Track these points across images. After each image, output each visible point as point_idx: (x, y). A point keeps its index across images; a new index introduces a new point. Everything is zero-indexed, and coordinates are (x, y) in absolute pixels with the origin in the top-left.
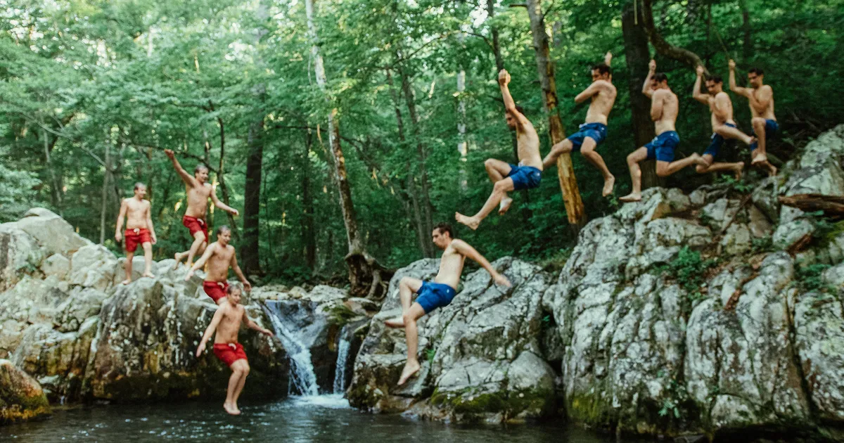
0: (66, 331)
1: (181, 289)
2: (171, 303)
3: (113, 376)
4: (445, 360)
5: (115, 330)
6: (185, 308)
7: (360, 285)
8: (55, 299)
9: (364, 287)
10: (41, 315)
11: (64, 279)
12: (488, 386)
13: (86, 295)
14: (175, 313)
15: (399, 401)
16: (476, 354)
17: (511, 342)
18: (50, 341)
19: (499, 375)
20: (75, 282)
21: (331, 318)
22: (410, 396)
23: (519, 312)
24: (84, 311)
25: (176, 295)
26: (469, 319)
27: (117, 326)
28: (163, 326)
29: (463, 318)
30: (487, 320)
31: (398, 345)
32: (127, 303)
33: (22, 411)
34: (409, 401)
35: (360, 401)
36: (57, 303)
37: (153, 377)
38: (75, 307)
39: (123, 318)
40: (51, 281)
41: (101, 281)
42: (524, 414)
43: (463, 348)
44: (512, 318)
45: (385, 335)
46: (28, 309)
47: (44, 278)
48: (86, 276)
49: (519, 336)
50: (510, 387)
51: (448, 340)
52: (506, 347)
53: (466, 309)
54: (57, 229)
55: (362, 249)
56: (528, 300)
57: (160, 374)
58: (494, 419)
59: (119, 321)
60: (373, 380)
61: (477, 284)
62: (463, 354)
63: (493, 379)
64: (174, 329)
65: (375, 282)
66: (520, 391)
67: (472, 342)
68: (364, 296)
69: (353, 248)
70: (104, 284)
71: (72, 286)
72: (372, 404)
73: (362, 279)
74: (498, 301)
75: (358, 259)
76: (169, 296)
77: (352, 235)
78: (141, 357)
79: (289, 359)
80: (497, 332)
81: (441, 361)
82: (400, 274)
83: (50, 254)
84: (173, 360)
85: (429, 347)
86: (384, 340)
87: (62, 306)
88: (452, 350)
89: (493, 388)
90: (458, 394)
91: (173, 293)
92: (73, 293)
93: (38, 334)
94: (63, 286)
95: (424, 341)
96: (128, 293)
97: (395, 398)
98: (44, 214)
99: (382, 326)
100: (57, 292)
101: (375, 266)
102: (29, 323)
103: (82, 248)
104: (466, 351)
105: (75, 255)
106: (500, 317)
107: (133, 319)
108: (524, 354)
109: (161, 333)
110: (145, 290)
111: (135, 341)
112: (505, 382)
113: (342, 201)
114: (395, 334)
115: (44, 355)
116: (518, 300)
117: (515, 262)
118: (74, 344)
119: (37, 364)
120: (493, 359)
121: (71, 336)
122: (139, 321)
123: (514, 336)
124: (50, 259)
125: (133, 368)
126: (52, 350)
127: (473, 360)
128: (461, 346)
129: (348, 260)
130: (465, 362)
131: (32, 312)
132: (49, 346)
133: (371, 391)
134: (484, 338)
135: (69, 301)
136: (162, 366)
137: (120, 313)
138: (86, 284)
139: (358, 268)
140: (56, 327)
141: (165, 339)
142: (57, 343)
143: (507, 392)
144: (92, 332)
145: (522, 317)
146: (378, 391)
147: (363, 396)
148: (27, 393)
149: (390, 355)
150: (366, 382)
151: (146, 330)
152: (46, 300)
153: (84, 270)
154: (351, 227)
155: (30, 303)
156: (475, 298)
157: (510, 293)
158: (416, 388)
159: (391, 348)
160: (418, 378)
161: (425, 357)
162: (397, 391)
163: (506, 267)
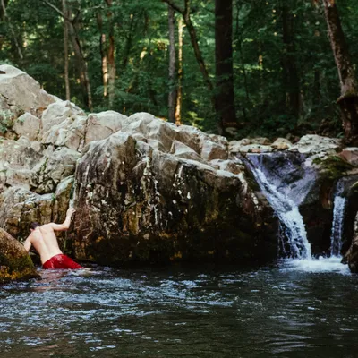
0: (43, 193)
1: (155, 143)
2: (146, 160)
3: (93, 237)
5: (91, 190)
6: (161, 165)
7: (355, 132)
8: (29, 160)
10: (16, 176)
11: (36, 139)
13: (59, 154)
14: (150, 170)
18: (28, 202)
20: (48, 141)
21: (323, 171)
24: (59, 171)
25: (151, 150)
27: (93, 185)
28: (140, 184)
32: (101, 160)
33: (10, 272)
36: (32, 163)
37: (133, 239)
38: (49, 167)
39: (98, 177)
40: (24, 141)
41: (73, 139)
46: (5, 171)
47: (16, 139)
48: (57, 134)
54: (24, 86)
57: (140, 235)
59: (95, 180)
64: (150, 186)
69: (345, 89)
70: (76, 141)
71: (45, 146)
76: (144, 152)
77: (344, 73)
78: (119, 217)
79: (277, 219)
83: (20, 113)
84: (152, 220)
87: (37, 167)
91: (147, 149)
92: (47, 153)
93: (16, 196)
94: (36, 146)
96: (101, 150)
98: (10, 71)
100: (30, 152)
102: (8, 186)
103: (50, 105)
105: (44, 112)
107: (108, 177)
109: (139, 192)
110: (118, 147)
111: (111, 200)
113: (330, 33)
115: (24, 217)
118: (52, 206)
119: (19, 226)
121: (48, 197)
122: (115, 179)
124: (20, 118)
125: (112, 229)
126: (32, 211)
129: (341, 103)
131: (9, 174)
132: (29, 208)
135: (43, 161)
136: (141, 227)
137: (95, 172)
138: (58, 143)
140: (33, 189)
141: (142, 198)
142: (36, 205)
144: (68, 193)
148: (12, 253)
151: (122, 189)
152: (21, 162)
153: (55, 128)
155: (6, 164)
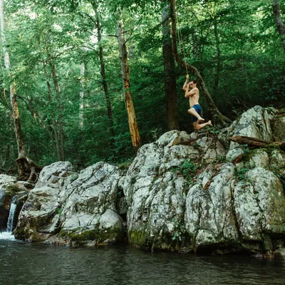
4: (68, 214)
7: (23, 174)
9: (26, 176)
12: (89, 227)
15: (42, 235)
16: (84, 211)
17: (102, 204)
19: (95, 221)
21: (7, 191)
22: (48, 233)
23: (106, 190)
26: (81, 192)
29: (78, 192)
30: (90, 193)
31: (43, 206)
34: (48, 235)
35: (21, 235)
42: (107, 241)
43: (77, 208)
44: (103, 192)
45: (36, 200)
49: (106, 201)
50: (100, 227)
51: (70, 203)
52: (99, 207)
53: (79, 188)
55: (25, 155)
56: (111, 183)
58: (91, 244)
60: (28, 225)
61: (85, 175)
62: (77, 211)
63: (92, 223)
65: (32, 173)
66: (106, 229)
67: (82, 205)
68: (26, 180)
69: (20, 155)
72: (28, 237)
73: (25, 172)
74: (96, 184)
75: (23, 161)
77: (21, 148)
80: (95, 199)
81: (65, 214)
82: (45, 169)
85: (59, 207)
86: (35, 204)
88: (71, 209)
89: (92, 228)
90: (74, 231)
95: (57, 204)
97: (40, 234)
99: (34, 196)
101: (32, 165)
104: (79, 209)
106: (96, 192)
108: (108, 211)
112: (98, 225)
113: (16, 130)
114: (41, 200)
116: (106, 183)
117: (105, 164)
120: (92, 213)
123: (103, 201)
127: (82, 213)
128: (76, 206)
129: (18, 161)
130: (78, 215)
133: (27, 230)
134: (88, 203)
139: (23, 166)
143: (99, 230)
145: (108, 192)
146: (31, 230)
147: (23, 233)
149: (38, 211)
150: (25, 225)
154: (20, 143)
156: (84, 182)
157: (102, 180)
158: (52, 228)
159: (39, 208)
160: (52, 223)
161: (57, 212)
162: (41, 230)
163: (100, 167)
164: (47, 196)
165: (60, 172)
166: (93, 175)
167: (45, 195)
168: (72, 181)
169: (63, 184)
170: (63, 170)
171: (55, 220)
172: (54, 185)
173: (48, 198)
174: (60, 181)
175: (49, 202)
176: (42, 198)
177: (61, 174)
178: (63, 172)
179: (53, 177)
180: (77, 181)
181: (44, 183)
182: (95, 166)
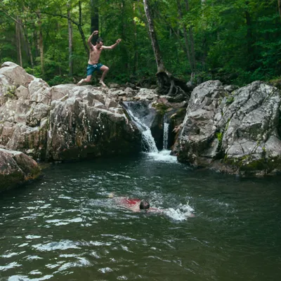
0: (33, 126)
1: (86, 102)
2: (84, 111)
3: (61, 149)
4: (229, 140)
5: (59, 127)
6: (91, 113)
7: (163, 88)
8: (24, 109)
9: (165, 89)
10: (19, 118)
11: (27, 99)
12: (255, 155)
13: (39, 106)
14: (86, 116)
15: (205, 160)
16: (245, 137)
17: (265, 131)
18: (28, 132)
19: (260, 149)
20: (33, 100)
21: (157, 110)
22: (210, 157)
23: (268, 114)
24: (39, 115)
25: (86, 106)
26: (241, 118)
27: (60, 125)
28: (82, 123)
29: (237, 117)
30: (252, 119)
31: (201, 130)
32: (63, 113)
33: (32, 176)
34: (210, 160)
35: (183, 158)
36: (26, 112)
37: (79, 148)
38: (35, 113)
39: (62, 120)
40: (21, 99)
41: (45, 99)
42: (275, 170)
43: (239, 134)
44: (265, 118)
45: (195, 125)
46: (13, 115)
47: (17, 99)
48: (37, 97)
49: (268, 128)
50: (267, 157)
51: (230, 130)
52: (263, 134)
53: (238, 112)
54: (18, 72)
55: (164, 69)
56: (272, 107)
57: (83, 146)
58: (260, 174)
59: (61, 122)
60: (191, 150)
61: (241, 97)
62: (238, 137)
63: (257, 151)
64: (86, 123)
65: (172, 87)
66: (272, 158)
67: (244, 131)
68: (166, 94)
69: (159, 69)
70: (47, 101)
71: (31, 102)
72: (192, 162)
73: (165, 85)
74: (255, 107)
75: (162, 74)
76: (82, 107)
77: (159, 61)
78: (73, 139)
79: (141, 134)
80: (258, 126)
81: (227, 140)
82: (196, 90)
83: (18, 86)
84: (88, 139)
85: (217, 131)
86: (194, 128)
87: (29, 113)
88: (233, 135)
89: (258, 157)
90: (240, 159)
91: (84, 105)
92: (32, 105)
93: (22, 129)
94: (27, 102)
95: (214, 128)
96: (63, 107)
97: (203, 158)
98: (11, 65)
99: (193, 121)
100: (25, 105)
101: (172, 78)
102: (15, 123)
103: (32, 82)
104: (241, 135)
105: (30, 85)
106: (257, 118)
107: (67, 121)
108: (271, 138)
109: (81, 126)
110: (71, 106)
111: (70, 132)
112: (264, 153)
114: (199, 125)
115: (27, 140)
116: (266, 108)
117: (262, 85)
118: (39, 133)
119: (24, 144)
120: (256, 140)
121: (36, 129)
122: (71, 121)
123: (266, 128)
124: (18, 89)
125: (70, 145)
126: (30, 136)
127: (244, 140)
128: (237, 133)
129: (158, 75)
130: (240, 141)
131: (16, 117)
132: (28, 135)
133: (191, 155)
134: (250, 129)
135: (31, 110)
136: (83, 143)
137: (60, 118)
138: (38, 101)
139: (163, 79)
140: (27, 124)
141: (83, 129)
142: (31, 133)
143: (266, 159)
144: (47, 126)
145: (270, 117)
146: (194, 155)
147: (186, 157)
149: (197, 136)
150: (188, 150)
151: (74, 126)
152: (21, 111)
153: (35, 93)
154: (158, 57)
155: (14, 112)
156: (242, 105)
157: (261, 103)
158: (213, 153)
159: (198, 132)
160: (213, 147)
161: (215, 136)
162: (203, 155)
163: (257, 87)
164: (204, 119)
165: (213, 93)
166: (249, 97)
167: (202, 119)
168: (228, 104)
169: (217, 106)
170: (215, 90)
171: (215, 144)
172: (209, 107)
173: (205, 122)
174: (214, 103)
175: (206, 125)
176: (200, 122)
177: (214, 96)
178: (216, 93)
179: (206, 99)
180: (234, 104)
181: (198, 106)
182: (251, 86)
